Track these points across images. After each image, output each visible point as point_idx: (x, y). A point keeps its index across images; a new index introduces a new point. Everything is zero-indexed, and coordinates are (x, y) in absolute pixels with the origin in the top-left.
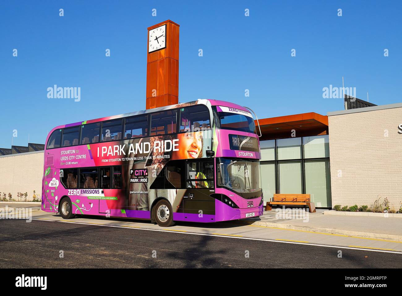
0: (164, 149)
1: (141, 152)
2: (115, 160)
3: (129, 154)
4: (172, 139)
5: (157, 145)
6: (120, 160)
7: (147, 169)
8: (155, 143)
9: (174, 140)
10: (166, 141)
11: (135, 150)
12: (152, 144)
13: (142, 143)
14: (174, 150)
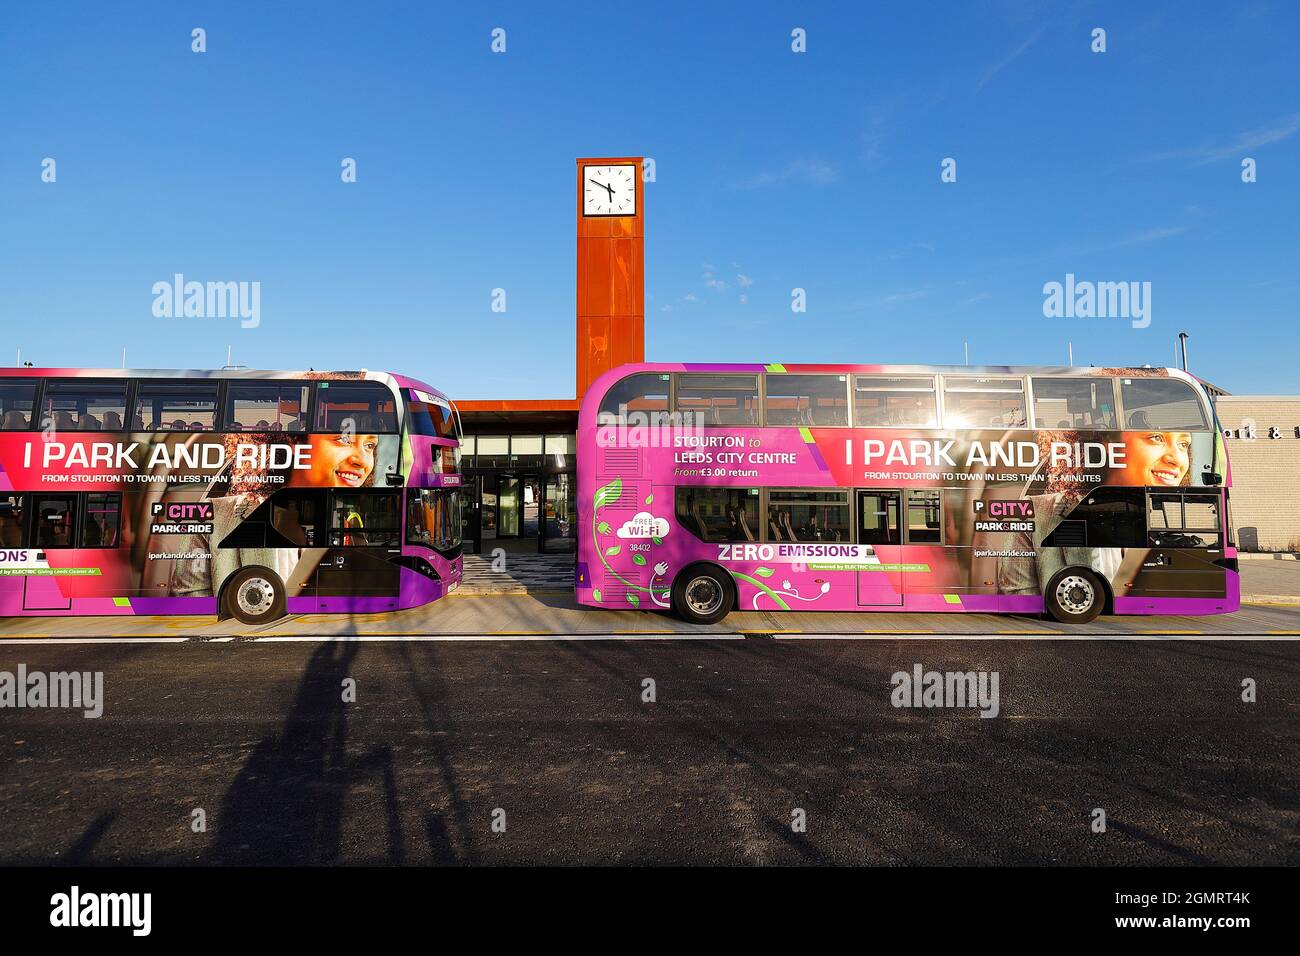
0: (268, 462)
1: (193, 464)
2: (96, 478)
3: (151, 465)
4: (292, 444)
5: (248, 452)
6: (115, 478)
7: (211, 505)
8: (241, 448)
9: (298, 447)
10: (274, 447)
11: (172, 458)
12: (230, 448)
13: (196, 446)
14: (297, 466)
